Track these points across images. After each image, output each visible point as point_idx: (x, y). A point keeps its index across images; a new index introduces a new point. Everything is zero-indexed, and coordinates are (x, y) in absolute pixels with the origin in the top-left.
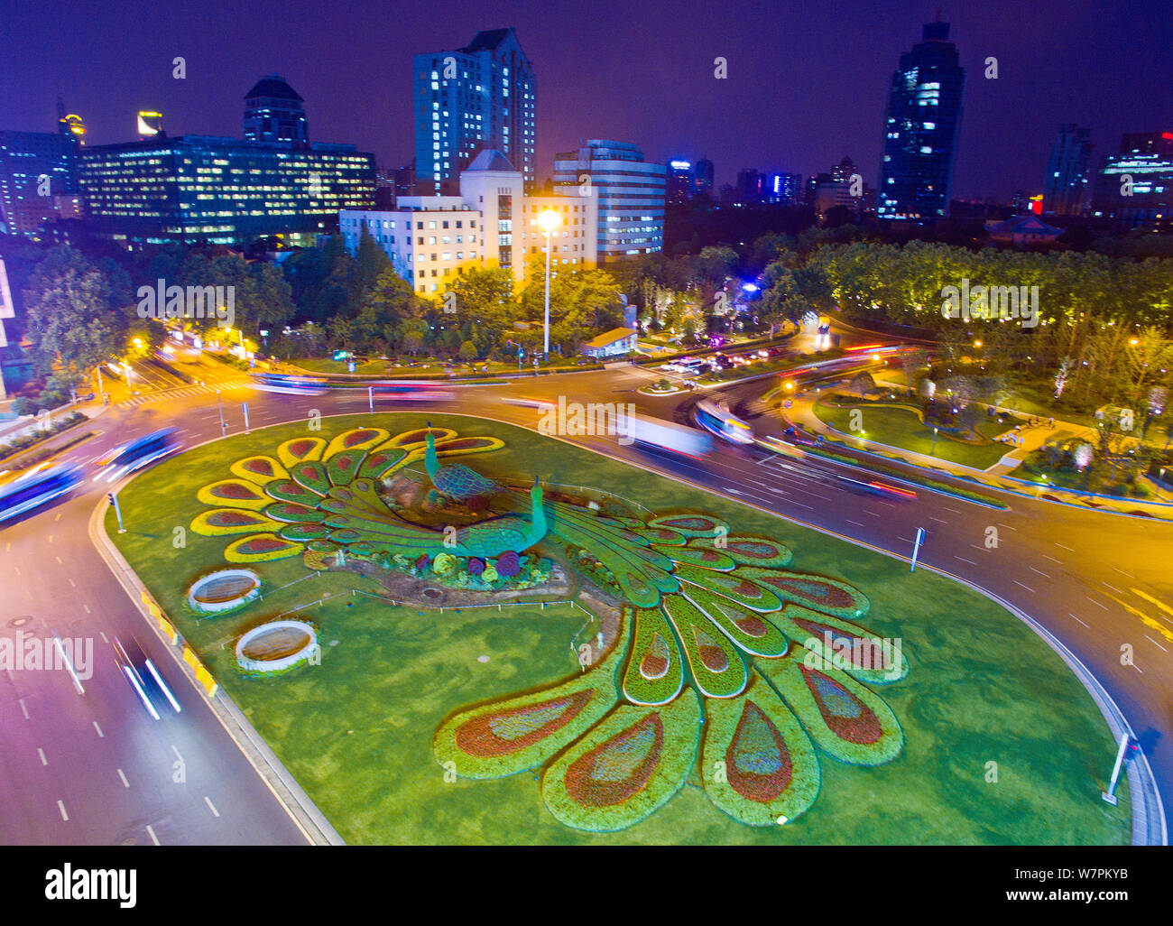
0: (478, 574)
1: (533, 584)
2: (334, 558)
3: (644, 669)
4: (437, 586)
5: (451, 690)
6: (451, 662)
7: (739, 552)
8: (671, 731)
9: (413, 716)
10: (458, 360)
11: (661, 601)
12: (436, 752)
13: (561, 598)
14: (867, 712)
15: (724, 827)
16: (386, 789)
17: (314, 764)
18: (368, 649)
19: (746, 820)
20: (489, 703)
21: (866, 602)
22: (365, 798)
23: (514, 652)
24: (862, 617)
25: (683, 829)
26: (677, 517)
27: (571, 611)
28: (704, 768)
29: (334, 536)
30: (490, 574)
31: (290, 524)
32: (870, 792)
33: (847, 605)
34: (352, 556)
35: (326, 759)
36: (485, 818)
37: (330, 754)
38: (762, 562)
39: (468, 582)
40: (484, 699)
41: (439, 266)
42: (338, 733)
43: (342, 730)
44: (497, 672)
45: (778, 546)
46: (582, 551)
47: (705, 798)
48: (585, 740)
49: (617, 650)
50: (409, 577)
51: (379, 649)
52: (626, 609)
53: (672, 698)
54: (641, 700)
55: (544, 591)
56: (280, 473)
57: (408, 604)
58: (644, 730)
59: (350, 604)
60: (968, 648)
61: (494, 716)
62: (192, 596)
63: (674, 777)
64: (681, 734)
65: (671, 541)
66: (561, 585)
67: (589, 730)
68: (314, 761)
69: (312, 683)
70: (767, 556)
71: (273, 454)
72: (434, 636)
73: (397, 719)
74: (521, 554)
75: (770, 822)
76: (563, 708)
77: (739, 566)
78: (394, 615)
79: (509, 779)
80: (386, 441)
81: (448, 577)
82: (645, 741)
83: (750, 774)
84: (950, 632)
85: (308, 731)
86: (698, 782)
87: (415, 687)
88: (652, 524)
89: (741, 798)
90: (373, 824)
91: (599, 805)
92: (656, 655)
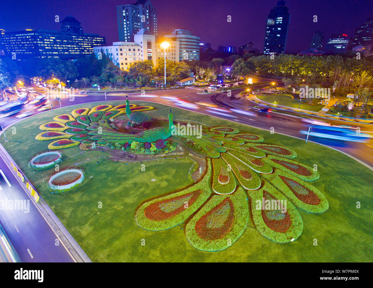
0: (149, 148)
1: (170, 151)
2: (92, 146)
3: (220, 180)
4: (132, 154)
5: (141, 193)
6: (140, 182)
7: (245, 138)
8: (237, 205)
9: (125, 205)
10: (136, 87)
11: (221, 156)
12: (136, 219)
13: (181, 156)
14: (311, 192)
15: (268, 245)
16: (115, 238)
17: (81, 229)
18: (106, 179)
19: (278, 241)
20: (158, 197)
21: (295, 153)
22: (105, 243)
23: (165, 177)
24: (295, 158)
25: (251, 247)
26: (220, 128)
27: (187, 161)
28: (254, 219)
29: (92, 138)
30: (153, 148)
31: (74, 135)
32: (323, 224)
33: (289, 154)
34: (99, 145)
35: (87, 225)
36: (161, 249)
37: (89, 223)
38: (254, 141)
39: (145, 152)
40: (155, 196)
41: (128, 61)
42: (93, 214)
43: (95, 213)
44: (159, 185)
45: (258, 136)
46: (187, 139)
47: (257, 232)
48: (201, 210)
49: (208, 174)
50: (121, 151)
51: (110, 178)
52: (208, 159)
53: (233, 191)
54: (221, 193)
55: (175, 154)
56: (71, 119)
57: (121, 161)
58: (225, 205)
59: (98, 162)
60: (337, 167)
61: (160, 203)
62: (32, 162)
63: (242, 224)
64: (241, 205)
65: (219, 135)
66: (181, 151)
67: (202, 206)
68: (81, 227)
69: (81, 193)
70: (255, 139)
71: (70, 114)
72: (133, 172)
73: (118, 207)
74: (165, 140)
75: (288, 241)
76: (189, 198)
77: (246, 143)
78: (116, 165)
79: (170, 230)
80: (111, 108)
81: (137, 150)
82: (226, 209)
83: (274, 221)
84: (328, 162)
85: (79, 214)
86: (252, 225)
87: (126, 192)
88: (211, 130)
89: (273, 231)
90: (109, 255)
91: (213, 239)
92: (223, 175)
